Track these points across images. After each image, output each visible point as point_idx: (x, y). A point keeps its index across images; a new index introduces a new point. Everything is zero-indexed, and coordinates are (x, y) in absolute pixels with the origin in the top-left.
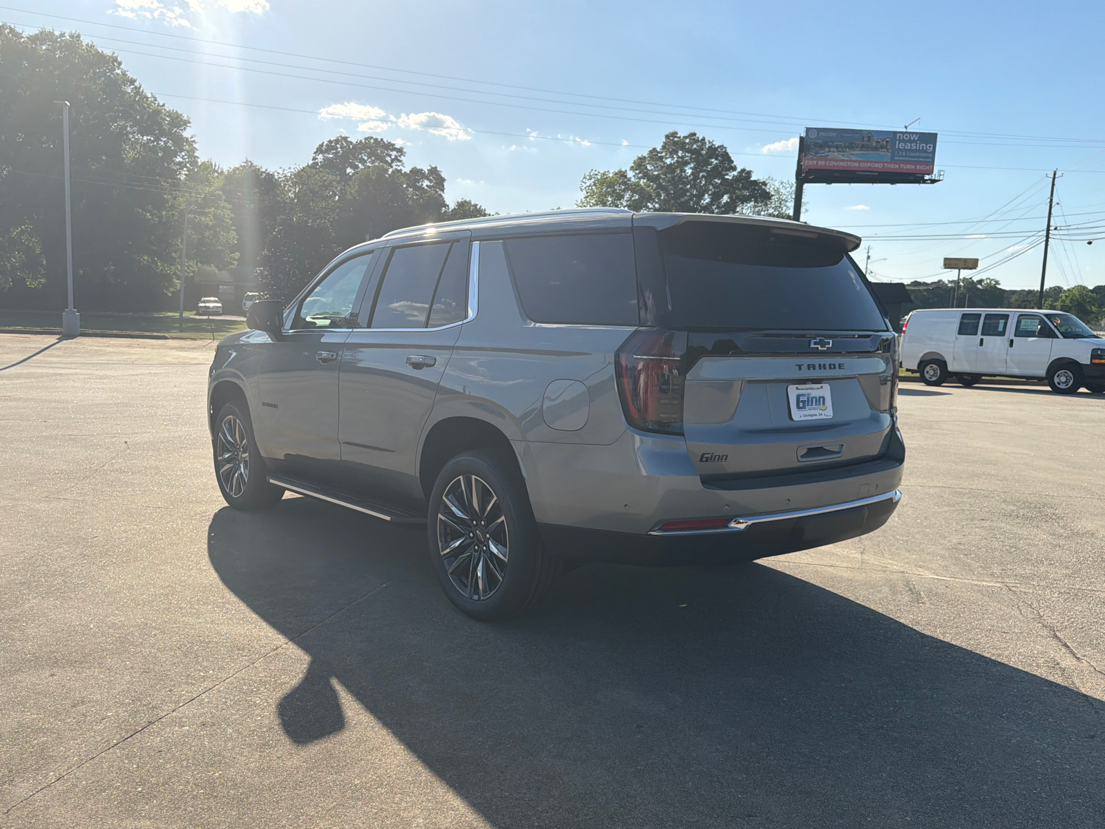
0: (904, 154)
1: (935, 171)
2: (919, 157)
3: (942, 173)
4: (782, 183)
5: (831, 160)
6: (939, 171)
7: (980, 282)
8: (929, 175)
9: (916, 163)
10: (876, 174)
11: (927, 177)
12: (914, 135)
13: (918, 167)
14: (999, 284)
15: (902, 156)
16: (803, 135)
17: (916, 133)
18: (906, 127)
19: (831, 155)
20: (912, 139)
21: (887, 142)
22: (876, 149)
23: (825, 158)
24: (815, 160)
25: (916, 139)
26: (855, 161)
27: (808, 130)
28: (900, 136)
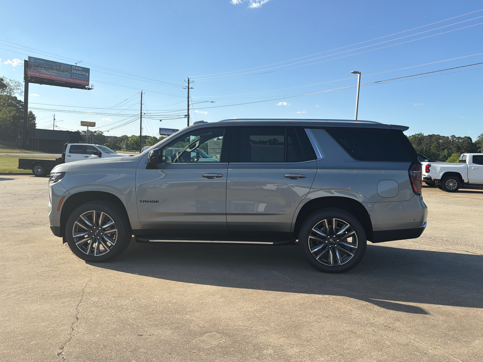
0: (76, 75)
1: (90, 85)
2: (83, 78)
3: (93, 86)
4: (11, 80)
5: (42, 74)
6: (92, 85)
7: (95, 132)
8: (87, 86)
9: (81, 80)
10: (64, 83)
11: (86, 87)
12: (80, 68)
13: (82, 82)
14: (103, 133)
15: (75, 76)
16: (27, 59)
17: (81, 67)
18: (76, 64)
19: (42, 71)
20: (79, 69)
21: (68, 69)
22: (63, 71)
23: (40, 72)
24: (34, 72)
25: (81, 70)
26: (54, 76)
27: (30, 58)
28: (74, 67)
